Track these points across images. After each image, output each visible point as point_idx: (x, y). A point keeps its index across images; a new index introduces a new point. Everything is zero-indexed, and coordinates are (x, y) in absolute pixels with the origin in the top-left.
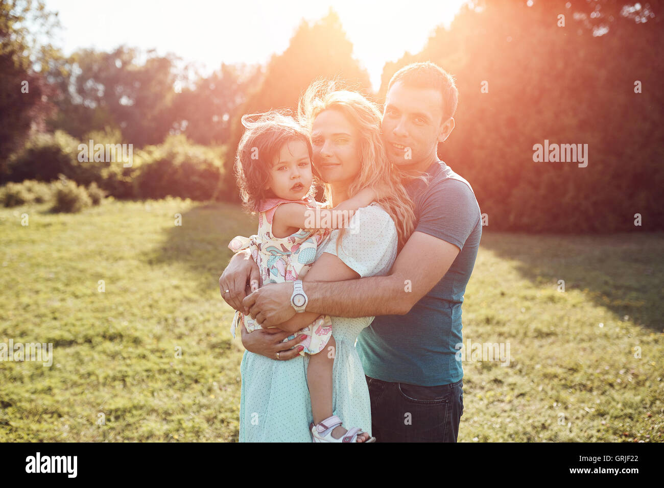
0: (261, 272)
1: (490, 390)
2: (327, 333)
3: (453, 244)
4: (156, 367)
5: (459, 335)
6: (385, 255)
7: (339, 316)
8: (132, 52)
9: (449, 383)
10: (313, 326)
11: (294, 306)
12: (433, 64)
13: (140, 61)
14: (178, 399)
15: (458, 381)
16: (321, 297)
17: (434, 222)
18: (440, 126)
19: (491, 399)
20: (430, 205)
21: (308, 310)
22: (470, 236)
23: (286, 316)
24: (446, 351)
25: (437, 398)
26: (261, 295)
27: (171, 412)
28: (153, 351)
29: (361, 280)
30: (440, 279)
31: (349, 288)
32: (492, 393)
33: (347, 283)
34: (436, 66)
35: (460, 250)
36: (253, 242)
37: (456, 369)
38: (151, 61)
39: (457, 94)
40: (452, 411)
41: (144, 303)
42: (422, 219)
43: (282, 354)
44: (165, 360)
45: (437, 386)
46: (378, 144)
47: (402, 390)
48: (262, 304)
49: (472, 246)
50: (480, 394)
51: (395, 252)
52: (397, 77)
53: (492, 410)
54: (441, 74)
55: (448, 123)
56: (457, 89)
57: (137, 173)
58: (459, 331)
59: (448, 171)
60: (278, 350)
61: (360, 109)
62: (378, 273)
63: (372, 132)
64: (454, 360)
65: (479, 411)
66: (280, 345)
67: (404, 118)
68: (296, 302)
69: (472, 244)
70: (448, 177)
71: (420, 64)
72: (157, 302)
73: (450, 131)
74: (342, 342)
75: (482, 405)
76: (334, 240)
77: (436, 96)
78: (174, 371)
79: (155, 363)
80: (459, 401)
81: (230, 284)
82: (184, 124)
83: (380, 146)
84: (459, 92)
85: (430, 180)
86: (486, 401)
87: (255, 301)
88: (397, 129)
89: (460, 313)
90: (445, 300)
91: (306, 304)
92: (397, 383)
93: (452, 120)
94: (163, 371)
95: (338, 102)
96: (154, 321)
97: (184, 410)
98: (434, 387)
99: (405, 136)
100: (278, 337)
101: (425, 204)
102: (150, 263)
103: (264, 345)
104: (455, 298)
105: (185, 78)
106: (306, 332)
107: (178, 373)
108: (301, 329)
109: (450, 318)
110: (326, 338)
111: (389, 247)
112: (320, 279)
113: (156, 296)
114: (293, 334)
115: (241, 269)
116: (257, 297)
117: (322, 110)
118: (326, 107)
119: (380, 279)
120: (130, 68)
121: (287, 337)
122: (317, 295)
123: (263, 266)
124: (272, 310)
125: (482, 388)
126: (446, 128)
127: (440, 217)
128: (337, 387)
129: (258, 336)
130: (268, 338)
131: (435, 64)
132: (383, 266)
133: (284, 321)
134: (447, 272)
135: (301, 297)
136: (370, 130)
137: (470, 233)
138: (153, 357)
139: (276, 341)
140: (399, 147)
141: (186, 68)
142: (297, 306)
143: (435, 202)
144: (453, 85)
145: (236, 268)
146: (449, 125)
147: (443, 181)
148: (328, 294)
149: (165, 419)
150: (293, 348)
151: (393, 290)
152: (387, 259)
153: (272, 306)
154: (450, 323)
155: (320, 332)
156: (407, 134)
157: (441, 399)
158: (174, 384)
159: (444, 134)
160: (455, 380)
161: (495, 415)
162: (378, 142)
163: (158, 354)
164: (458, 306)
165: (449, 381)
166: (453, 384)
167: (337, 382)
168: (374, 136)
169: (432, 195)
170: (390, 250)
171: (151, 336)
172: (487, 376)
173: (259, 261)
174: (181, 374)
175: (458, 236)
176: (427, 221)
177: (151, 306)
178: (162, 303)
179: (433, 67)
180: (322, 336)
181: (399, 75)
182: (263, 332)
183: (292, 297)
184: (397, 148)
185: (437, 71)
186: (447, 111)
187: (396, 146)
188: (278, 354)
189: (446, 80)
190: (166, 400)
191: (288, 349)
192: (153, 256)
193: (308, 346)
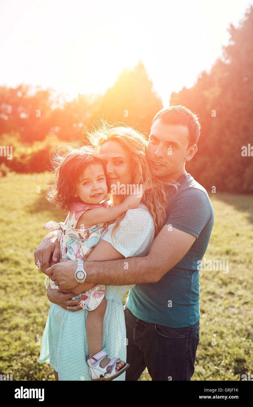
0: (61, 249)
1: (226, 299)
2: (101, 296)
3: (191, 234)
4: (26, 281)
5: (197, 292)
6: (145, 243)
7: (109, 285)
8: (27, 88)
9: (189, 326)
10: (92, 290)
11: (77, 279)
12: (183, 107)
13: (32, 93)
14: (36, 302)
15: (195, 323)
16: (96, 272)
17: (179, 219)
18: (187, 150)
19: (227, 306)
20: (176, 207)
21: (87, 281)
22: (205, 227)
23: (72, 285)
24: (187, 303)
25: (180, 336)
26: (56, 269)
27: (31, 310)
28: (25, 270)
29: (125, 260)
30: (182, 258)
31: (116, 266)
32: (227, 302)
33: (115, 262)
34: (186, 109)
35: (197, 238)
36: (60, 227)
37: (194, 315)
38: (38, 93)
39: (200, 128)
40: (191, 344)
41: (24, 238)
42: (171, 216)
43: (71, 308)
44: (32, 276)
45: (180, 328)
46: (144, 164)
47: (157, 328)
48: (57, 275)
49: (206, 234)
50: (220, 301)
51: (153, 237)
52: (158, 116)
53: (227, 313)
54: (188, 114)
55: (192, 148)
56: (200, 125)
57: (28, 158)
58: (197, 290)
59: (191, 181)
60: (69, 305)
61: (131, 140)
62: (139, 255)
63: (139, 156)
64: (193, 309)
65: (218, 314)
66: (69, 302)
67: (161, 144)
68: (78, 276)
69: (206, 232)
70: (190, 186)
71: (175, 107)
72: (32, 237)
73: (194, 153)
74: (113, 301)
75: (220, 310)
76: (110, 232)
77: (184, 130)
78: (36, 283)
79: (26, 278)
80: (196, 336)
81: (40, 256)
82: (57, 129)
83: (146, 166)
84: (201, 126)
85: (179, 187)
86: (223, 307)
87: (52, 272)
88: (156, 152)
89: (197, 277)
90: (187, 269)
91: (85, 278)
92: (154, 324)
93: (196, 146)
94: (29, 283)
95: (117, 135)
96: (29, 250)
97: (39, 310)
98: (179, 328)
99: (161, 157)
100: (68, 296)
101: (173, 206)
102: (31, 212)
103: (60, 300)
104: (194, 268)
105: (57, 102)
106: (87, 294)
107: (38, 284)
108: (84, 292)
109: (190, 281)
110: (99, 300)
111: (148, 237)
112: (98, 259)
113: (32, 234)
114: (79, 295)
115: (47, 247)
116: (54, 270)
117: (105, 141)
118: (108, 138)
119: (138, 259)
120: (26, 97)
121: (75, 297)
122: (94, 271)
123: (63, 245)
124: (63, 280)
125: (221, 298)
126: (192, 151)
127: (183, 215)
128: (107, 331)
129: (56, 294)
130: (62, 296)
131: (185, 107)
132: (143, 250)
133: (72, 287)
134: (189, 251)
135: (82, 273)
136: (138, 155)
137: (204, 225)
138: (25, 274)
139: (67, 299)
140: (158, 164)
141: (58, 96)
142: (79, 279)
143: (180, 204)
144: (197, 122)
145: (44, 246)
146: (193, 149)
147: (187, 189)
148: (101, 271)
149: (26, 315)
150: (78, 304)
151: (147, 267)
152: (148, 242)
153: (62, 278)
154: (191, 284)
155: (96, 296)
156: (163, 156)
157: (184, 336)
158: (35, 291)
159: (189, 156)
160: (193, 323)
161: (229, 317)
162: (145, 163)
163: (28, 272)
164: (197, 273)
165: (189, 324)
166: (191, 326)
167: (107, 328)
168: (141, 159)
169: (178, 199)
170: (149, 238)
171: (26, 259)
172: (225, 290)
173: (61, 242)
174: (40, 285)
175: (195, 229)
176: (174, 218)
177: (28, 240)
178: (35, 239)
179: (184, 109)
180: (97, 299)
181: (159, 114)
182: (59, 292)
183: (76, 273)
184: (156, 165)
185: (186, 112)
186: (192, 139)
187: (156, 163)
188: (68, 307)
189: (192, 119)
190: (29, 302)
191: (74, 305)
192: (33, 208)
193: (87, 304)
